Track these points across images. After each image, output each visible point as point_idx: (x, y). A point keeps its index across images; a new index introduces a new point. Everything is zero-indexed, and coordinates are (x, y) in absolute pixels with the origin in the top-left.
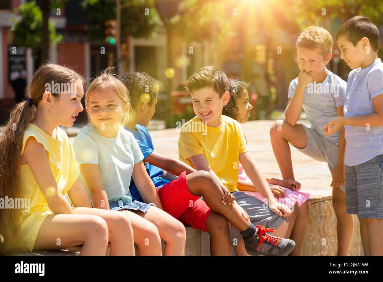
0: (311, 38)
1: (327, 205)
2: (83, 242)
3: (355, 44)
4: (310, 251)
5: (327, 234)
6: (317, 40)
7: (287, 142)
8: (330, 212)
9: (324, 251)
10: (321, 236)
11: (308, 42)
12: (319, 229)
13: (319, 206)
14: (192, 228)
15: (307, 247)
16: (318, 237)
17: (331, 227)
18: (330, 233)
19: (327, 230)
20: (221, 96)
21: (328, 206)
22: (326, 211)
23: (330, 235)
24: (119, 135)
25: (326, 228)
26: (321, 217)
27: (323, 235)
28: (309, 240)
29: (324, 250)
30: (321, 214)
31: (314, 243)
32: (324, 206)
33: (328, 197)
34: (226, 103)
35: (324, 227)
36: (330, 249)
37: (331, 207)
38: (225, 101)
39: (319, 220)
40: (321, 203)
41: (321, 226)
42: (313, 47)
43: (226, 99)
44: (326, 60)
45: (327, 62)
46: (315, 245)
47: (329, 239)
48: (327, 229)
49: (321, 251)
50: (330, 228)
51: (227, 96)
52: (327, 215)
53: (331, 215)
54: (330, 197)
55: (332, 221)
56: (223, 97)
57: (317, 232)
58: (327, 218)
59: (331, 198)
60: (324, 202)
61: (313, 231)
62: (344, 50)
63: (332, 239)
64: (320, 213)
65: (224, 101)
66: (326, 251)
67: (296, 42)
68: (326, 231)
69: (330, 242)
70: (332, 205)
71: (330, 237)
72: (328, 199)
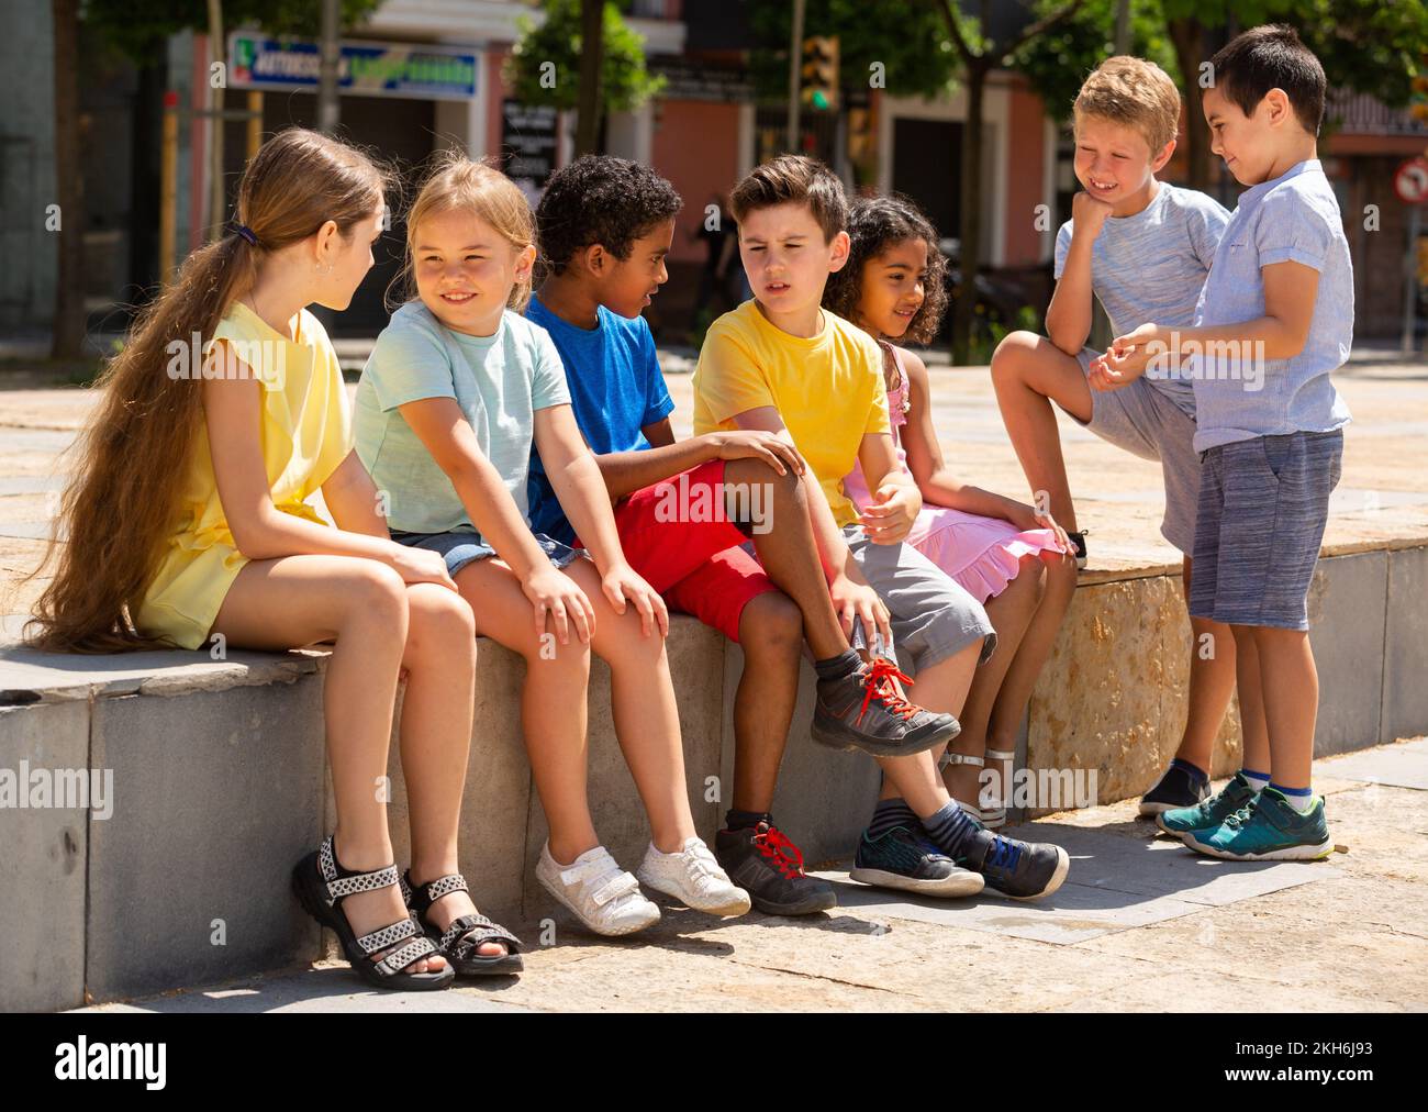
0: (1126, 91)
1: (1165, 591)
2: (336, 633)
3: (1248, 110)
4: (1097, 721)
5: (1162, 675)
6: (1141, 98)
7: (1045, 398)
8: (1176, 611)
9: (1147, 725)
10: (1141, 679)
11: (1115, 101)
12: (1131, 659)
13: (1138, 591)
14: (698, 621)
15: (1087, 708)
16: (1129, 682)
17: (1175, 656)
18: (1173, 673)
19: (1160, 664)
20: (828, 239)
21: (1169, 594)
22: (1161, 609)
23: (1171, 678)
24: (501, 330)
25: (1157, 657)
26: (1141, 625)
27: (1146, 678)
28: (1097, 688)
29: (1148, 721)
30: (1143, 615)
31: (1114, 697)
32: (1154, 593)
33: (1172, 566)
34: (839, 265)
35: (1150, 653)
36: (1170, 720)
37: (1179, 597)
38: (836, 261)
39: (1136, 632)
40: (1144, 583)
41: (1140, 650)
42: (1129, 116)
43: (838, 255)
44: (1158, 160)
45: (1159, 163)
46: (1115, 704)
47: (1166, 690)
48: (1162, 662)
49: (1135, 724)
50: (1173, 659)
51: (842, 245)
52: (1162, 618)
53: (1177, 619)
54: (1177, 566)
55: (1182, 638)
56: (835, 242)
57: (1124, 667)
58: (1164, 629)
59: (1181, 570)
60: (1156, 580)
61: (1113, 663)
62: (1219, 126)
63: (1175, 691)
64: (1140, 613)
65: (833, 259)
66: (1153, 725)
67: (1075, 99)
68: (1155, 665)
69: (1168, 699)
70: (1183, 592)
71: (1169, 686)
72: (1168, 572)
